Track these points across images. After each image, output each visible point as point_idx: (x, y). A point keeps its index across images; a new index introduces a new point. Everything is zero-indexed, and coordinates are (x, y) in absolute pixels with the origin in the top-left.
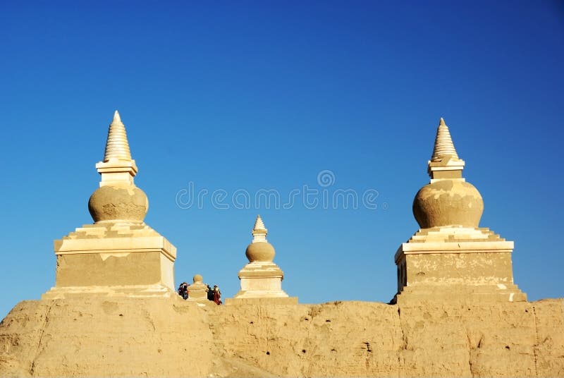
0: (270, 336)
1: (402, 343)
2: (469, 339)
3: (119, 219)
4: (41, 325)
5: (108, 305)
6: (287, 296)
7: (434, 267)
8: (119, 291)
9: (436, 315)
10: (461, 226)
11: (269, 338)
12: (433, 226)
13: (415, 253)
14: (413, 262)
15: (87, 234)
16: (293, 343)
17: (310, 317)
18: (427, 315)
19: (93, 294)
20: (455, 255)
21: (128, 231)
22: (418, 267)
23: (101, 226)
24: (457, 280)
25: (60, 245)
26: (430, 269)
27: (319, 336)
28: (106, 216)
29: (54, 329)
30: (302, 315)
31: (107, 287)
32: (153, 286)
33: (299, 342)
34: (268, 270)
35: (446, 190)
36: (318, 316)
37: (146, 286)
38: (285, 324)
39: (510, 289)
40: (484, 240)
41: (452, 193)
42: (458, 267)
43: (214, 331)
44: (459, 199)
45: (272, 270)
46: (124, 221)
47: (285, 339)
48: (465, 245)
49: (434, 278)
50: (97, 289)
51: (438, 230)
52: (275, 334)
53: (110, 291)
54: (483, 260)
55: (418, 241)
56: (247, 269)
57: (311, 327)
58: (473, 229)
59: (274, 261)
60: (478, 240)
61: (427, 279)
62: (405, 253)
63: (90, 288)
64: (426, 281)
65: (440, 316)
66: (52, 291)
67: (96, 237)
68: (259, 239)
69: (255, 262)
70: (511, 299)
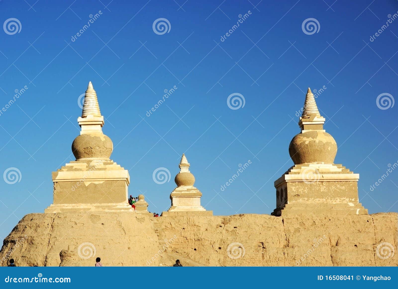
0: (196, 238)
1: (285, 243)
2: (330, 240)
3: (95, 157)
4: (48, 231)
5: (93, 217)
6: (205, 210)
7: (306, 191)
8: (98, 207)
9: (308, 224)
10: (323, 163)
11: (196, 239)
12: (304, 163)
13: (293, 181)
14: (292, 187)
15: (74, 168)
16: (212, 243)
17: (223, 225)
18: (302, 224)
19: (81, 209)
20: (320, 183)
21: (102, 166)
22: (295, 191)
23: (83, 162)
24: (321, 200)
25: (56, 175)
26: (303, 192)
27: (230, 238)
28: (85, 155)
29: (58, 233)
30: (217, 223)
31: (89, 204)
32: (121, 204)
33: (216, 242)
34: (191, 192)
35: (313, 138)
36: (228, 224)
37: (117, 204)
38: (206, 230)
39: (356, 206)
40: (339, 173)
41: (317, 140)
42: (322, 191)
43: (158, 234)
44: (322, 144)
45: (194, 192)
46: (99, 158)
47: (207, 240)
48: (326, 176)
49: (305, 198)
50: (82, 206)
51: (308, 166)
52: (200, 236)
53: (92, 208)
54: (338, 186)
55: (295, 173)
56: (177, 191)
57: (224, 232)
58: (331, 165)
59: (194, 186)
60: (335, 173)
61: (301, 199)
62: (286, 181)
63: (78, 205)
64: (300, 200)
65: (310, 224)
66: (52, 207)
67: (81, 170)
68: (185, 170)
69: (182, 186)
70: (357, 213)
